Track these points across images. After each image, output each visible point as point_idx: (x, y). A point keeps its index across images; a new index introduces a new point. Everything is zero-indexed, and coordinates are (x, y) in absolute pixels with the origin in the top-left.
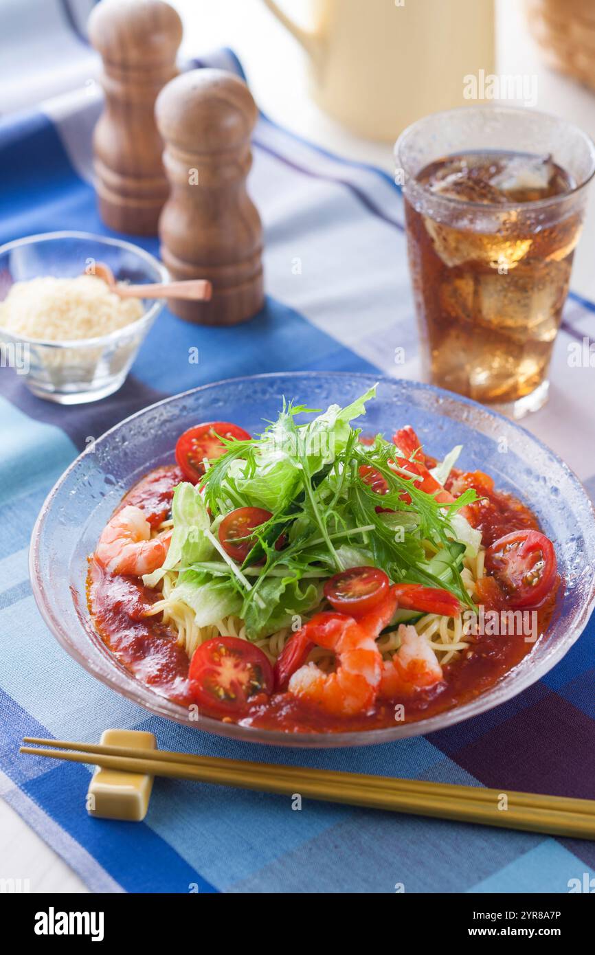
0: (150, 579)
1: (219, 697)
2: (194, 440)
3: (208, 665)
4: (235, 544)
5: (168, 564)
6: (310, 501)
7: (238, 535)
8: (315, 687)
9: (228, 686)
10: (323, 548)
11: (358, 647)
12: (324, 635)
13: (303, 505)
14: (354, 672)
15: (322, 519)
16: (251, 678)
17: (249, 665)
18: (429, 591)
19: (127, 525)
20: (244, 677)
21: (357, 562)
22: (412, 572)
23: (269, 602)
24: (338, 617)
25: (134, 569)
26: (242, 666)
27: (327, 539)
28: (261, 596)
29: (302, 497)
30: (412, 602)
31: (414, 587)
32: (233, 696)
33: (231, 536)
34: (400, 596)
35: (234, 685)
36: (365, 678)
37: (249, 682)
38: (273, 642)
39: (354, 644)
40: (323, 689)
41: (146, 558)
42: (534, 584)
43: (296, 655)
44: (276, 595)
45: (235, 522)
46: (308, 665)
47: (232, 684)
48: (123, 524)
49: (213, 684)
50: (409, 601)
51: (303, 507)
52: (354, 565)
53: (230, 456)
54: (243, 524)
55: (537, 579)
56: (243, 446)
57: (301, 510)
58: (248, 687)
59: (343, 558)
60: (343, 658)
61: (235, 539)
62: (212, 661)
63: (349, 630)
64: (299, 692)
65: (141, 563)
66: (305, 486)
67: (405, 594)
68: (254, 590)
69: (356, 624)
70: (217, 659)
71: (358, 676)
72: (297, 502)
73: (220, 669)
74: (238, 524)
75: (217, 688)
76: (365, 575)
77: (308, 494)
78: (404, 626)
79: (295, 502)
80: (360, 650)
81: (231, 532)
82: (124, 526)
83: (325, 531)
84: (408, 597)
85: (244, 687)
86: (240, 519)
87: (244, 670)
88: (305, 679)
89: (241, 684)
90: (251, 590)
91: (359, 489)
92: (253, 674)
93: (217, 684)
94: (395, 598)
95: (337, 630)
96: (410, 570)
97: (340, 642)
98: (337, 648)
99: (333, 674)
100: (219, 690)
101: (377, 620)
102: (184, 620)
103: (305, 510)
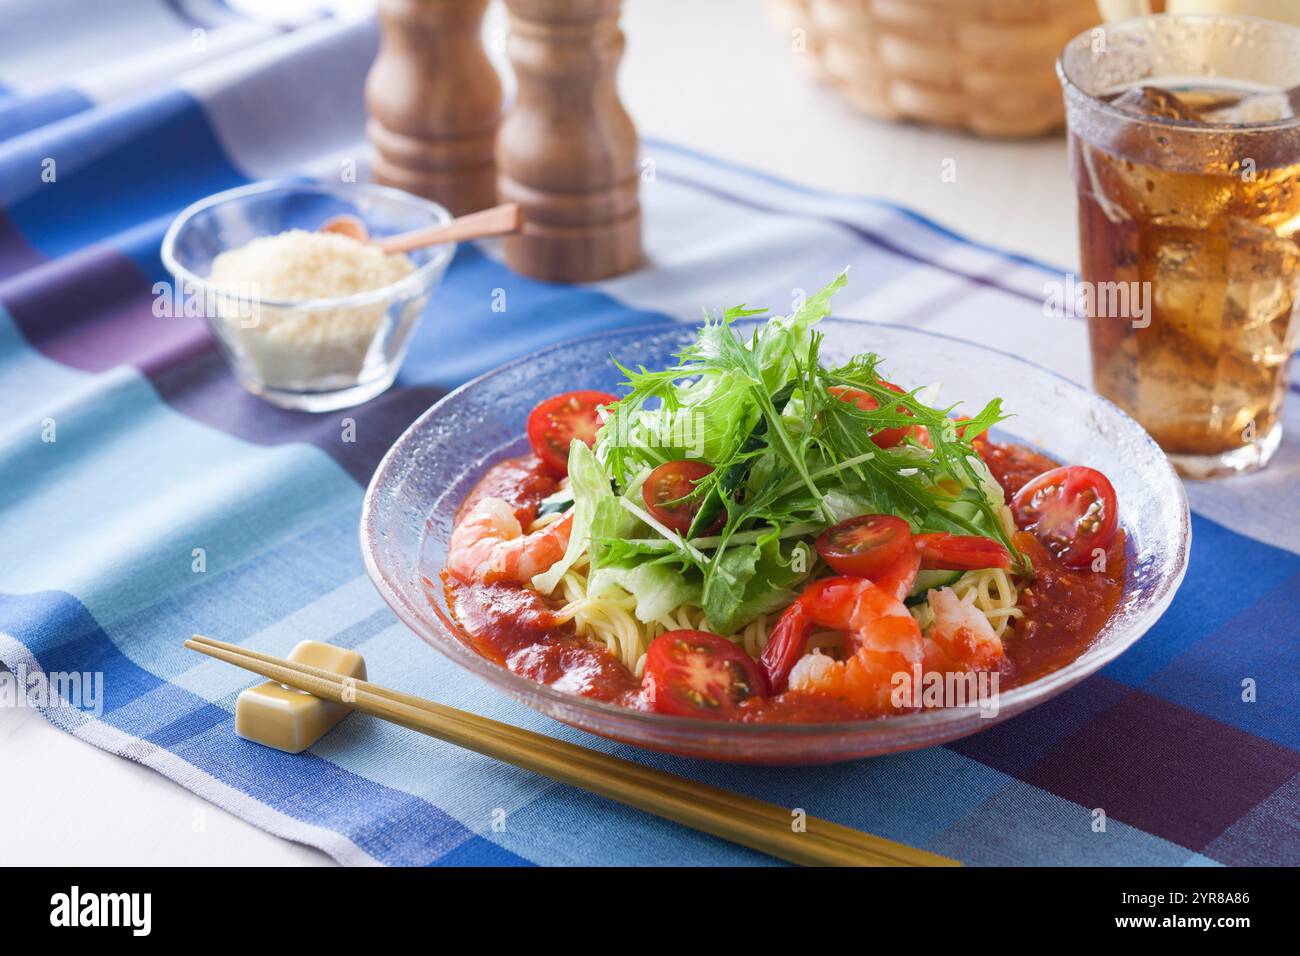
0: (545, 581)
1: (697, 704)
2: (550, 416)
3: (669, 665)
4: (670, 510)
5: (572, 554)
6: (776, 431)
7: (671, 496)
8: (830, 679)
9: (705, 691)
10: (804, 493)
11: (884, 614)
12: (830, 607)
13: (765, 438)
14: (885, 649)
15: (798, 452)
16: (733, 680)
17: (727, 663)
18: (962, 539)
19: (490, 520)
20: (723, 679)
21: (851, 512)
22: (932, 518)
23: (741, 576)
24: (844, 582)
25: (517, 572)
26: (717, 664)
27: (808, 480)
28: (725, 569)
29: (763, 426)
30: (942, 555)
31: (939, 536)
32: (715, 702)
33: (662, 499)
34: (924, 549)
35: (714, 689)
36: (902, 655)
37: (731, 684)
38: (749, 635)
39: (878, 610)
40: (843, 679)
41: (531, 554)
42: (1094, 530)
43: (790, 643)
44: (750, 565)
45: (663, 481)
46: (811, 653)
47: (709, 687)
48: (485, 520)
49: (683, 689)
50: (937, 554)
51: (766, 441)
52: (848, 516)
53: (639, 396)
54: (675, 483)
55: (1096, 524)
56: (653, 382)
57: (765, 445)
58: (731, 691)
59: (834, 506)
60: (863, 635)
61: (669, 502)
62: (675, 661)
63: (865, 594)
64: (808, 687)
65: (526, 561)
66: (764, 410)
67: (929, 545)
68: (715, 564)
69: (873, 585)
70: (680, 657)
71: (892, 654)
72: (756, 435)
73: (688, 670)
74: (669, 483)
75: (691, 692)
76: (871, 524)
77: (771, 422)
78: (934, 591)
79: (752, 435)
80: (889, 617)
81: (662, 494)
82: (486, 523)
83: (804, 471)
84: (934, 548)
85: (726, 691)
86: (670, 477)
87: (720, 669)
88: (812, 670)
89: (722, 688)
90: (711, 564)
91: (837, 410)
92: (735, 675)
93: (690, 688)
94: (916, 552)
95: (848, 599)
96: (929, 516)
97: (856, 612)
98: (852, 622)
99: (853, 658)
100: (693, 695)
101: (898, 584)
102: (613, 625)
103: (770, 444)
